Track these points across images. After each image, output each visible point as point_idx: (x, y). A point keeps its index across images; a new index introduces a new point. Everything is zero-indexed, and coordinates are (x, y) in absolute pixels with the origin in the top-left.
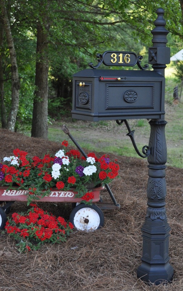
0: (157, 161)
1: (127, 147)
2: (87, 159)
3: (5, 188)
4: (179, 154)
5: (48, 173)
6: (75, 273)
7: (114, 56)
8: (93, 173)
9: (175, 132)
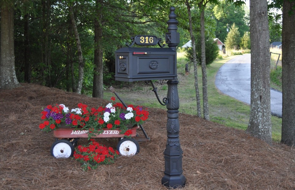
0: (173, 107)
1: (156, 103)
2: (127, 108)
3: (73, 129)
4: (190, 107)
5: (101, 119)
6: (120, 183)
7: (142, 38)
8: (131, 118)
9: (187, 93)
